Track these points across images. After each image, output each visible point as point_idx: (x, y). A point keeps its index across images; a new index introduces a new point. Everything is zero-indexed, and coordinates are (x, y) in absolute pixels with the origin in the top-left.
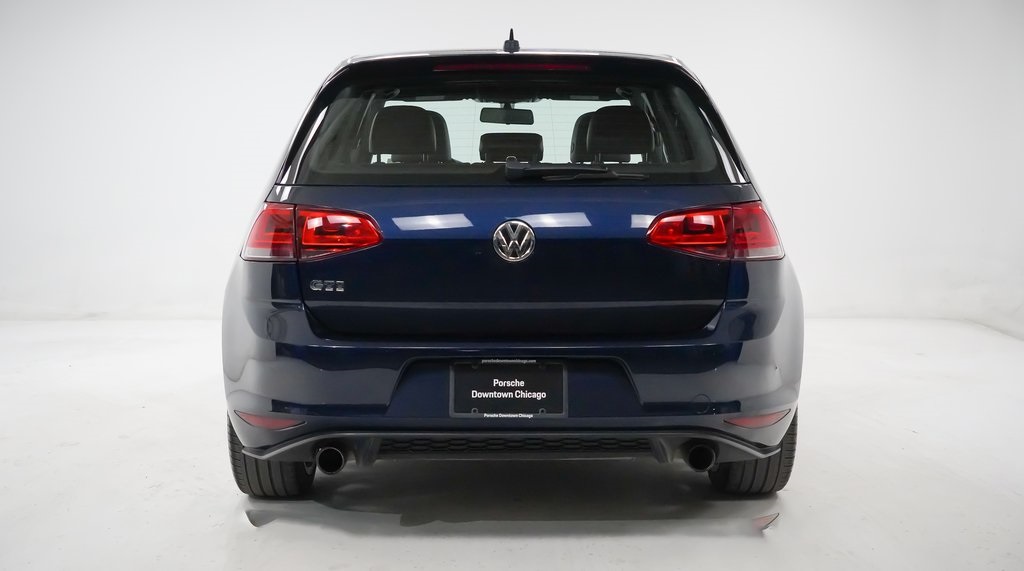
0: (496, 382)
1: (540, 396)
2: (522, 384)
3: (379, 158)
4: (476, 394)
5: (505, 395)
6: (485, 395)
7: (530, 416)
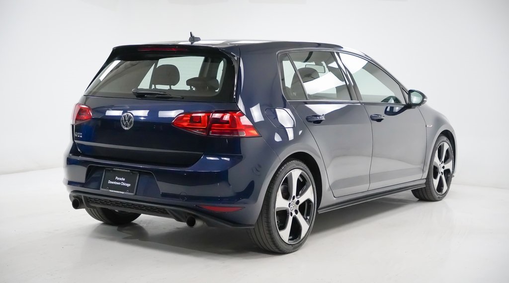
0: (117, 178)
1: (128, 185)
2: (124, 180)
3: (155, 87)
4: (110, 182)
5: (118, 183)
6: (112, 183)
7: (123, 193)
